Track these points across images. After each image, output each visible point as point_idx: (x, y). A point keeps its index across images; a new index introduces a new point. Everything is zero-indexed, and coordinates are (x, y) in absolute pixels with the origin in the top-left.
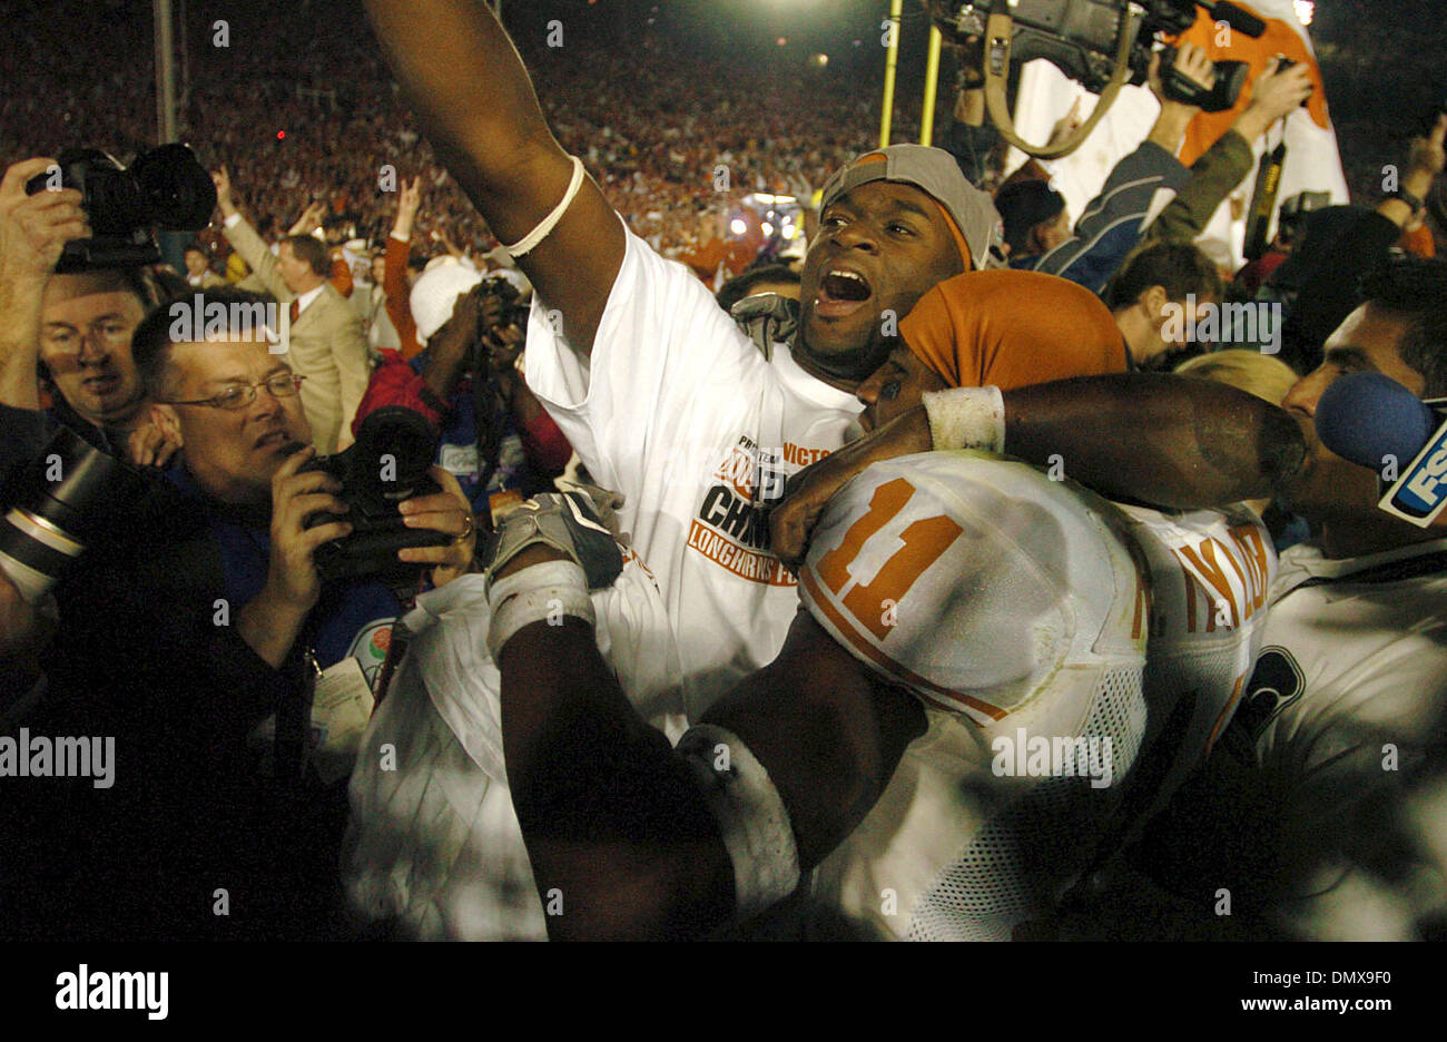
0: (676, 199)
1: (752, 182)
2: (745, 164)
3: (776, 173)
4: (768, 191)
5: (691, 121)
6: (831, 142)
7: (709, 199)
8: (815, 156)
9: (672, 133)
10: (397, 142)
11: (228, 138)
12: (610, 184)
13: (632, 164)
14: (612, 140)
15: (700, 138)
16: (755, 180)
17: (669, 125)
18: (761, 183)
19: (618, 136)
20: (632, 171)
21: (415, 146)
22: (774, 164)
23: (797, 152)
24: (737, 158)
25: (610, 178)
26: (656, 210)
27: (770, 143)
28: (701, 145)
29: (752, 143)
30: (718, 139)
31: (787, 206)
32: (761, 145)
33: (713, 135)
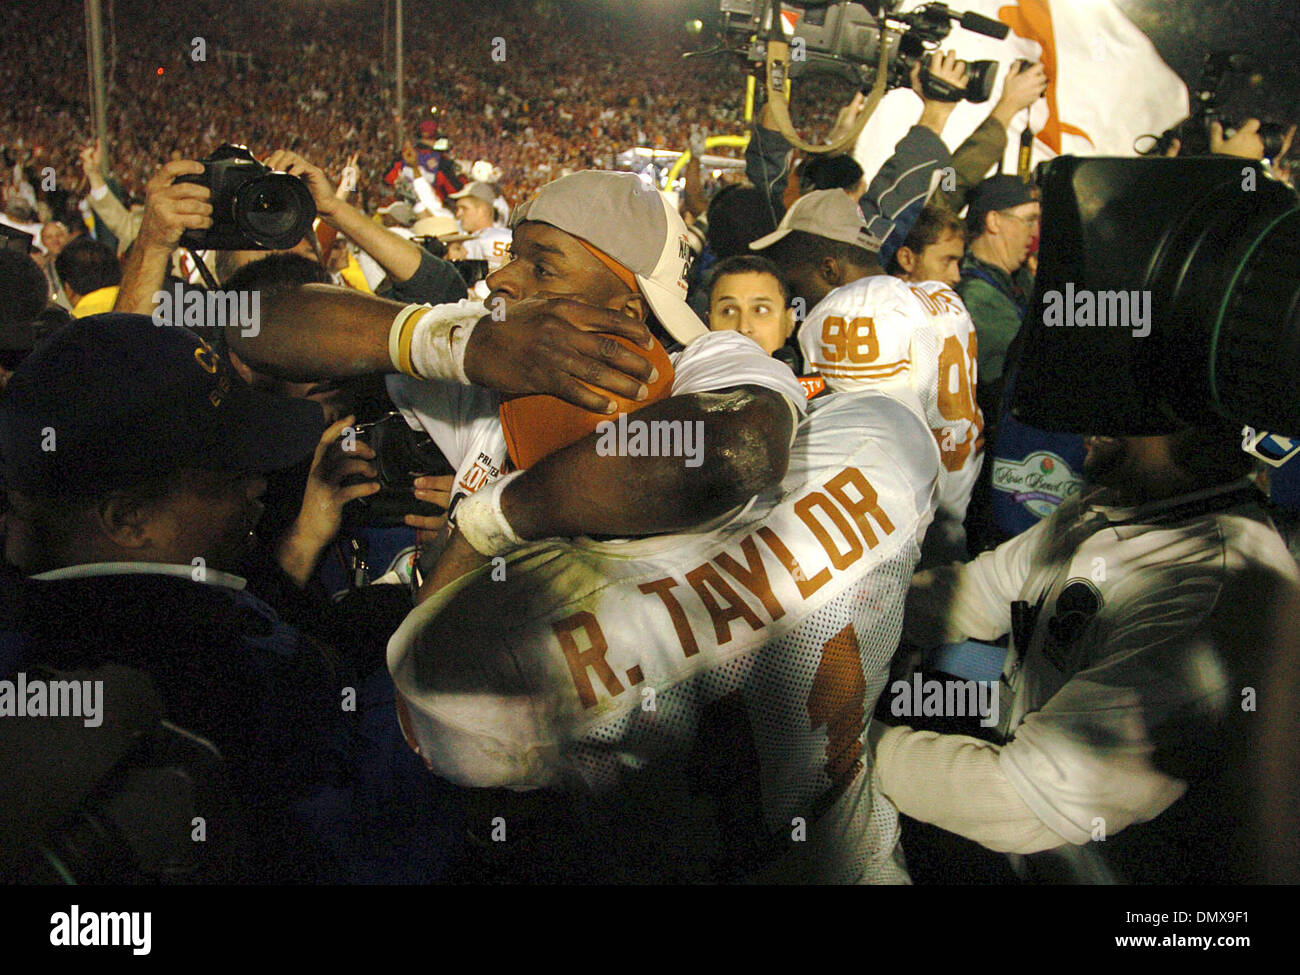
0: (563, 152)
1: (634, 138)
2: (627, 120)
3: (656, 129)
4: (647, 145)
5: (577, 82)
6: (706, 101)
7: (595, 152)
8: (691, 113)
9: (559, 92)
10: (309, 100)
11: (154, 96)
12: (505, 139)
13: (525, 121)
14: (507, 99)
15: (587, 96)
16: (636, 135)
17: (558, 85)
18: (642, 138)
19: (512, 95)
20: (523, 128)
21: (326, 105)
22: (654, 121)
23: (675, 109)
24: (619, 114)
25: (505, 134)
26: (546, 163)
27: (650, 101)
28: (588, 103)
29: (634, 101)
30: (603, 97)
31: (665, 159)
32: (642, 103)
33: (598, 94)
